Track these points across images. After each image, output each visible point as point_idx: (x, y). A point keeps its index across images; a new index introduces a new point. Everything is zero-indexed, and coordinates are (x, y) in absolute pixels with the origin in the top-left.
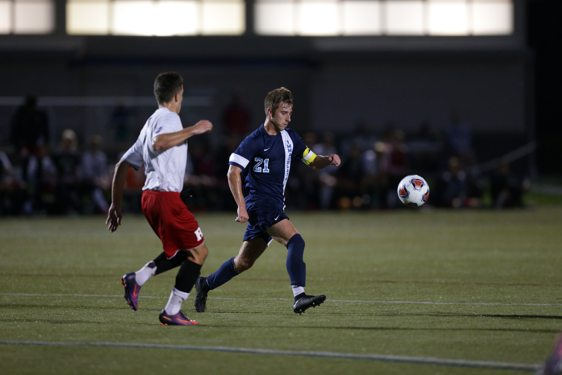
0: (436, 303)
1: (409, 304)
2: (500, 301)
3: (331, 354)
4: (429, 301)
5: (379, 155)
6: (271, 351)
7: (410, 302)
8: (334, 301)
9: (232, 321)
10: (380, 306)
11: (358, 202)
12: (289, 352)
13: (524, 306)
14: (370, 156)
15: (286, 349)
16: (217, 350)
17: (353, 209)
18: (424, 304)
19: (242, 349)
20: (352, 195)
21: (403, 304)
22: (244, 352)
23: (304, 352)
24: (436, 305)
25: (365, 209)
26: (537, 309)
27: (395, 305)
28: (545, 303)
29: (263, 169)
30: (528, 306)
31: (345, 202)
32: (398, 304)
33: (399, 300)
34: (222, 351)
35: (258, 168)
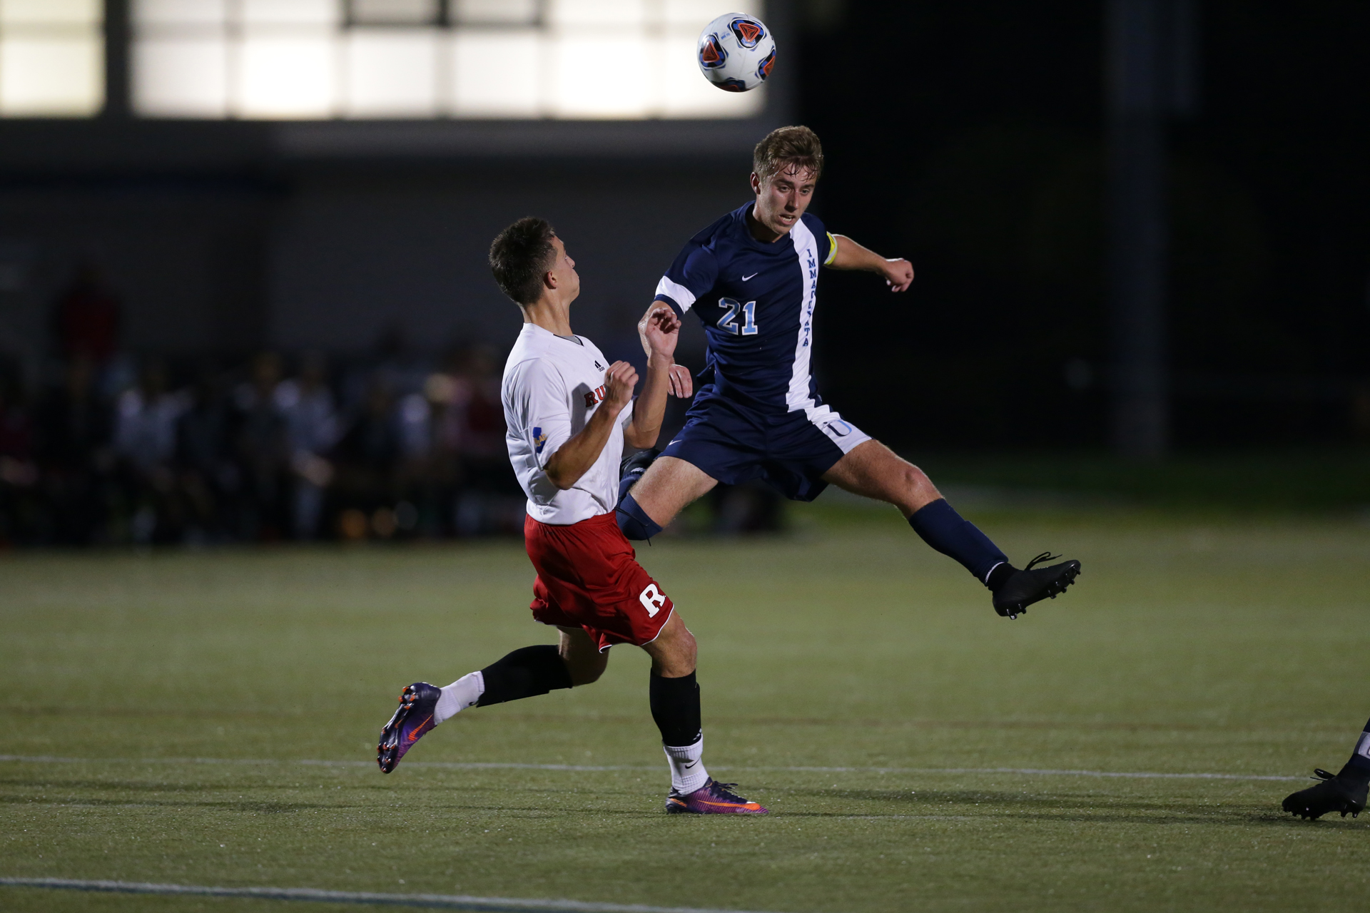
0: (578, 768)
1: (511, 769)
2: (733, 762)
3: (322, 893)
4: (560, 762)
5: (437, 409)
6: (176, 887)
7: (514, 765)
8: (328, 763)
9: (78, 815)
10: (441, 776)
11: (386, 521)
12: (218, 889)
13: (791, 773)
14: (414, 413)
15: (212, 883)
16: (42, 885)
17: (373, 539)
18: (547, 770)
19: (103, 883)
20: (369, 506)
21: (496, 772)
22: (108, 890)
23: (255, 890)
24: (578, 773)
25: (403, 538)
26: (822, 781)
27: (476, 772)
28: (841, 766)
29: (743, 328)
30: (799, 772)
31: (353, 523)
32: (486, 771)
33: (488, 761)
34: (55, 886)
35: (731, 324)
